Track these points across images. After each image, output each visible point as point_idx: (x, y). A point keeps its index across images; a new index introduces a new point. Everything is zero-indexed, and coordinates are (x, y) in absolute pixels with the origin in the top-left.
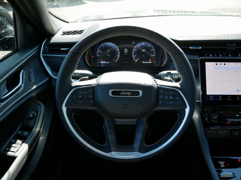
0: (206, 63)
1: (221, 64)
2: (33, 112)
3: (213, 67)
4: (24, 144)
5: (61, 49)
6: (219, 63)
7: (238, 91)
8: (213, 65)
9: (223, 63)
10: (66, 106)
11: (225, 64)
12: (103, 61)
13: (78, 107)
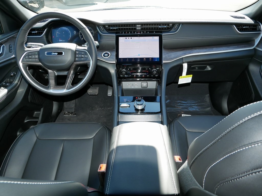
0: (119, 38)
1: (129, 38)
2: (14, 73)
3: (124, 40)
4: (5, 89)
5: (32, 32)
6: (127, 38)
7: (139, 55)
8: (123, 39)
9: (130, 38)
10: (22, 62)
11: (131, 38)
12: (61, 40)
13: (29, 63)
